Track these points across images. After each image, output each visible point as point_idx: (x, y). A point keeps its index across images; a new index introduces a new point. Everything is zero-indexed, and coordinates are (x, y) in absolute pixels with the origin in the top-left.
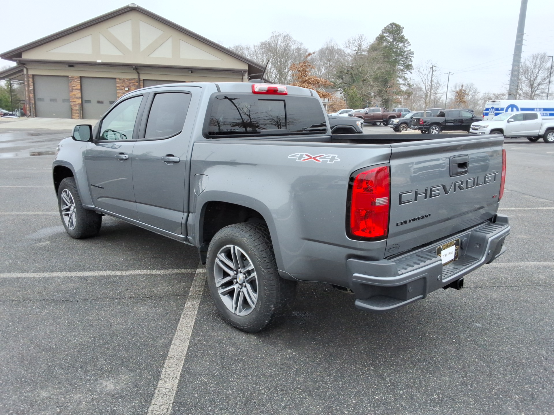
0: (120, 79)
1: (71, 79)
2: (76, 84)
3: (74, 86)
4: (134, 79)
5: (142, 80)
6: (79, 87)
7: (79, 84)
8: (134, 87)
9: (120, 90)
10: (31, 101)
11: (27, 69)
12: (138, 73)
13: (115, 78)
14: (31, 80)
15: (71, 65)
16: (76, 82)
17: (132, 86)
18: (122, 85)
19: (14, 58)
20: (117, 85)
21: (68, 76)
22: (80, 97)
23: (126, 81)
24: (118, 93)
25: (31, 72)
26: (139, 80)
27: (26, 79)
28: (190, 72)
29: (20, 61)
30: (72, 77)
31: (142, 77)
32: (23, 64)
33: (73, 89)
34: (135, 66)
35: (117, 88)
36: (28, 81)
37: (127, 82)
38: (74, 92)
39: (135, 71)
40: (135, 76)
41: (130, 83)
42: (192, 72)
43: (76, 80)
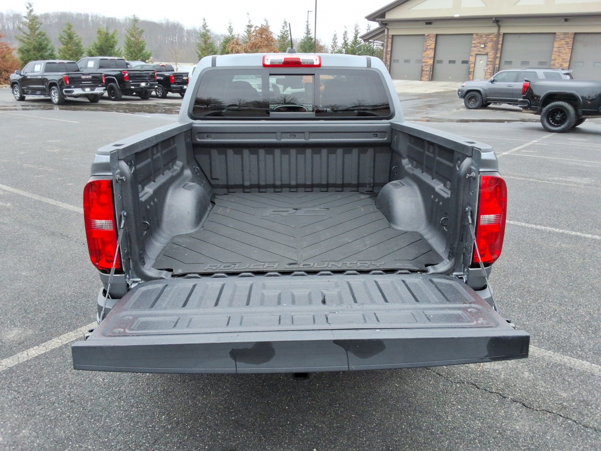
0: (477, 34)
1: (427, 37)
2: (431, 43)
3: (429, 46)
4: (493, 33)
5: (502, 34)
6: (433, 46)
7: (434, 42)
8: (491, 43)
9: (475, 47)
10: (387, 62)
11: (388, 29)
12: (499, 26)
13: (472, 34)
14: (390, 40)
15: (429, 22)
16: (431, 40)
17: (490, 42)
18: (478, 41)
19: (377, 19)
20: (473, 42)
21: (424, 35)
22: (432, 57)
23: (484, 36)
24: (473, 50)
25: (391, 33)
26: (499, 34)
27: (386, 40)
28: (563, 20)
29: (381, 22)
30: (429, 35)
31: (503, 31)
32: (384, 24)
33: (427, 49)
34: (496, 18)
35: (473, 45)
36: (388, 41)
37: (484, 38)
38: (428, 52)
39: (495, 24)
40: (494, 30)
41: (488, 39)
42: (566, 20)
43: (431, 39)
